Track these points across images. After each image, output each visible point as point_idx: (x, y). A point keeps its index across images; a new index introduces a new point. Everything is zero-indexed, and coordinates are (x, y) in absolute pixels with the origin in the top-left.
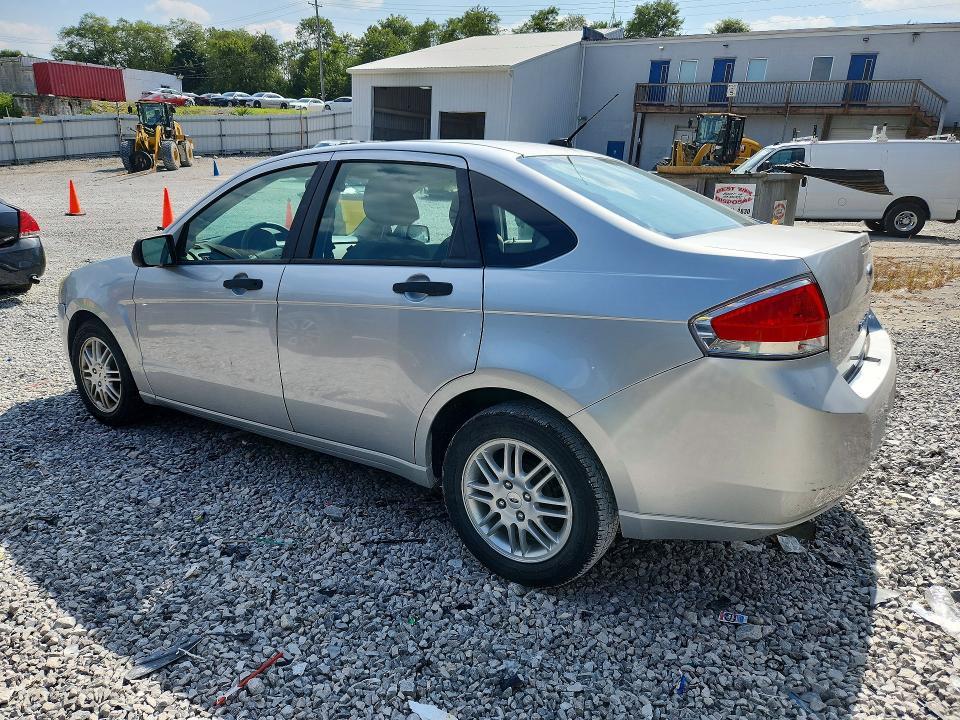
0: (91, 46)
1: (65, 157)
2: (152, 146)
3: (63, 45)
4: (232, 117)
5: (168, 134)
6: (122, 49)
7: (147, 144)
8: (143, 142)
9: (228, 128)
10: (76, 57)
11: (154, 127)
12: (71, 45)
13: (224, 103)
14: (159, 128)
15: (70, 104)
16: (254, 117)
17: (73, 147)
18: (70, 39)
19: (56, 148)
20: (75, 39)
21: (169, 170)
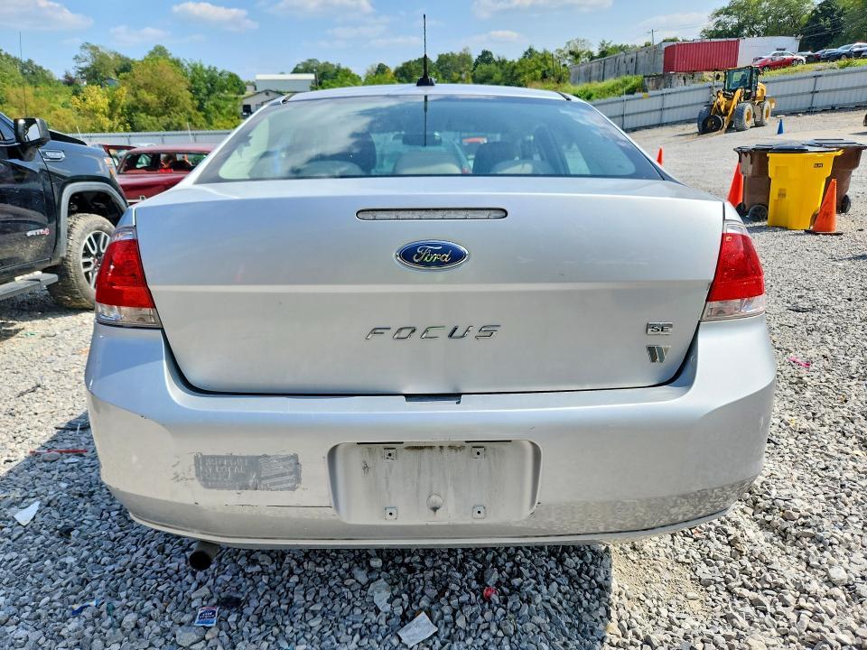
0: (736, 21)
1: (660, 125)
2: (727, 109)
3: (711, 26)
4: (831, 71)
5: (747, 97)
6: (762, 19)
7: (722, 108)
8: (719, 107)
9: (823, 84)
10: (719, 35)
11: (735, 91)
12: (718, 24)
13: (838, 57)
14: (739, 91)
15: (684, 79)
16: (859, 68)
17: (667, 117)
18: (718, 19)
19: (654, 118)
20: (723, 18)
21: (738, 131)
